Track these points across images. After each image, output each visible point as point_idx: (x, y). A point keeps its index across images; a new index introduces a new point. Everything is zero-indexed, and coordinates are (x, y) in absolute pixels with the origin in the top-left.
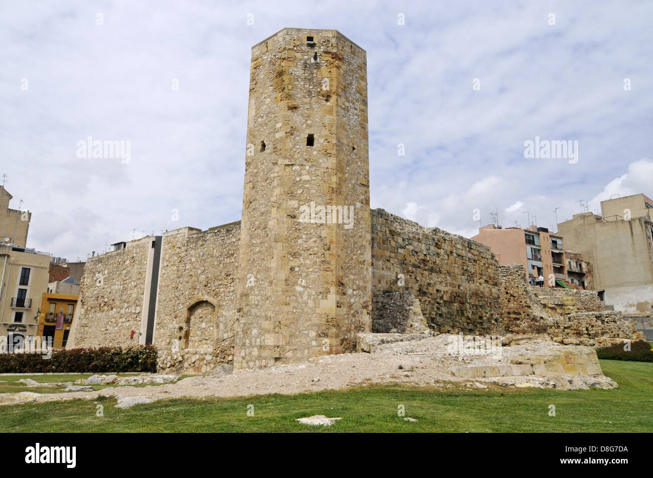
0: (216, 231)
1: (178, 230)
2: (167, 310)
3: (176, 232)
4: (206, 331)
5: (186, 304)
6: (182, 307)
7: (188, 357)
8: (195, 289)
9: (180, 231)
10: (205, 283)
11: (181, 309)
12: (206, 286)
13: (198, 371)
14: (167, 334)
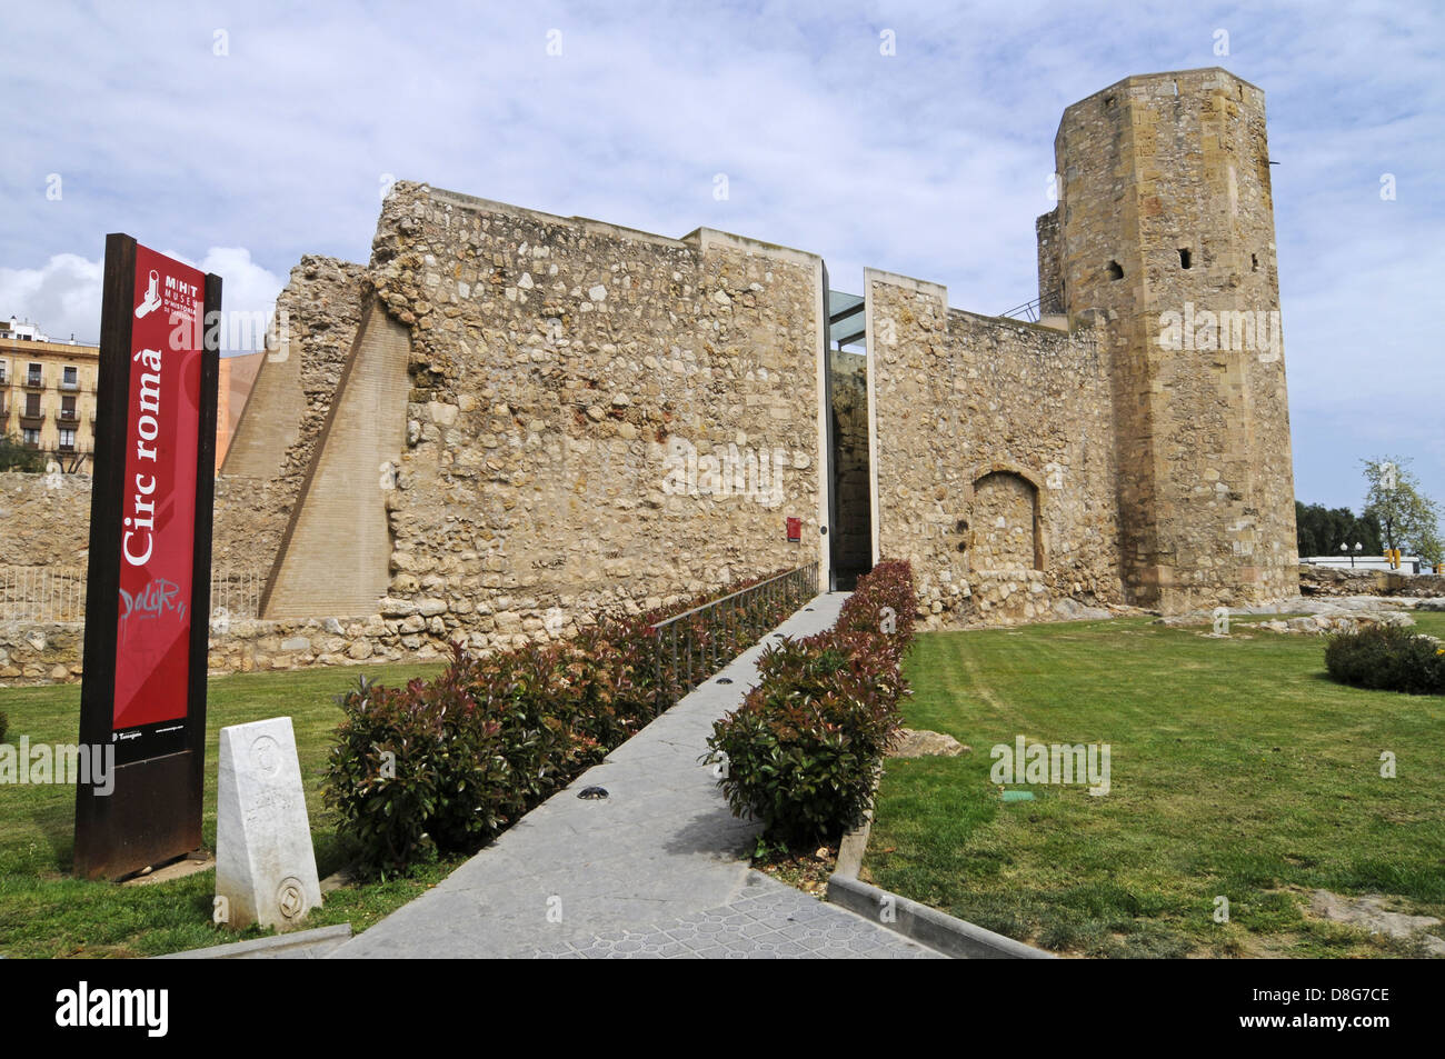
0: (1021, 330)
1: (919, 283)
2: (913, 476)
3: (913, 286)
4: (1008, 534)
5: (966, 471)
6: (955, 476)
7: (990, 589)
8: (984, 441)
9: (923, 289)
10: (1007, 435)
11: (954, 480)
12: (1010, 441)
13: (1017, 616)
14: (923, 536)
